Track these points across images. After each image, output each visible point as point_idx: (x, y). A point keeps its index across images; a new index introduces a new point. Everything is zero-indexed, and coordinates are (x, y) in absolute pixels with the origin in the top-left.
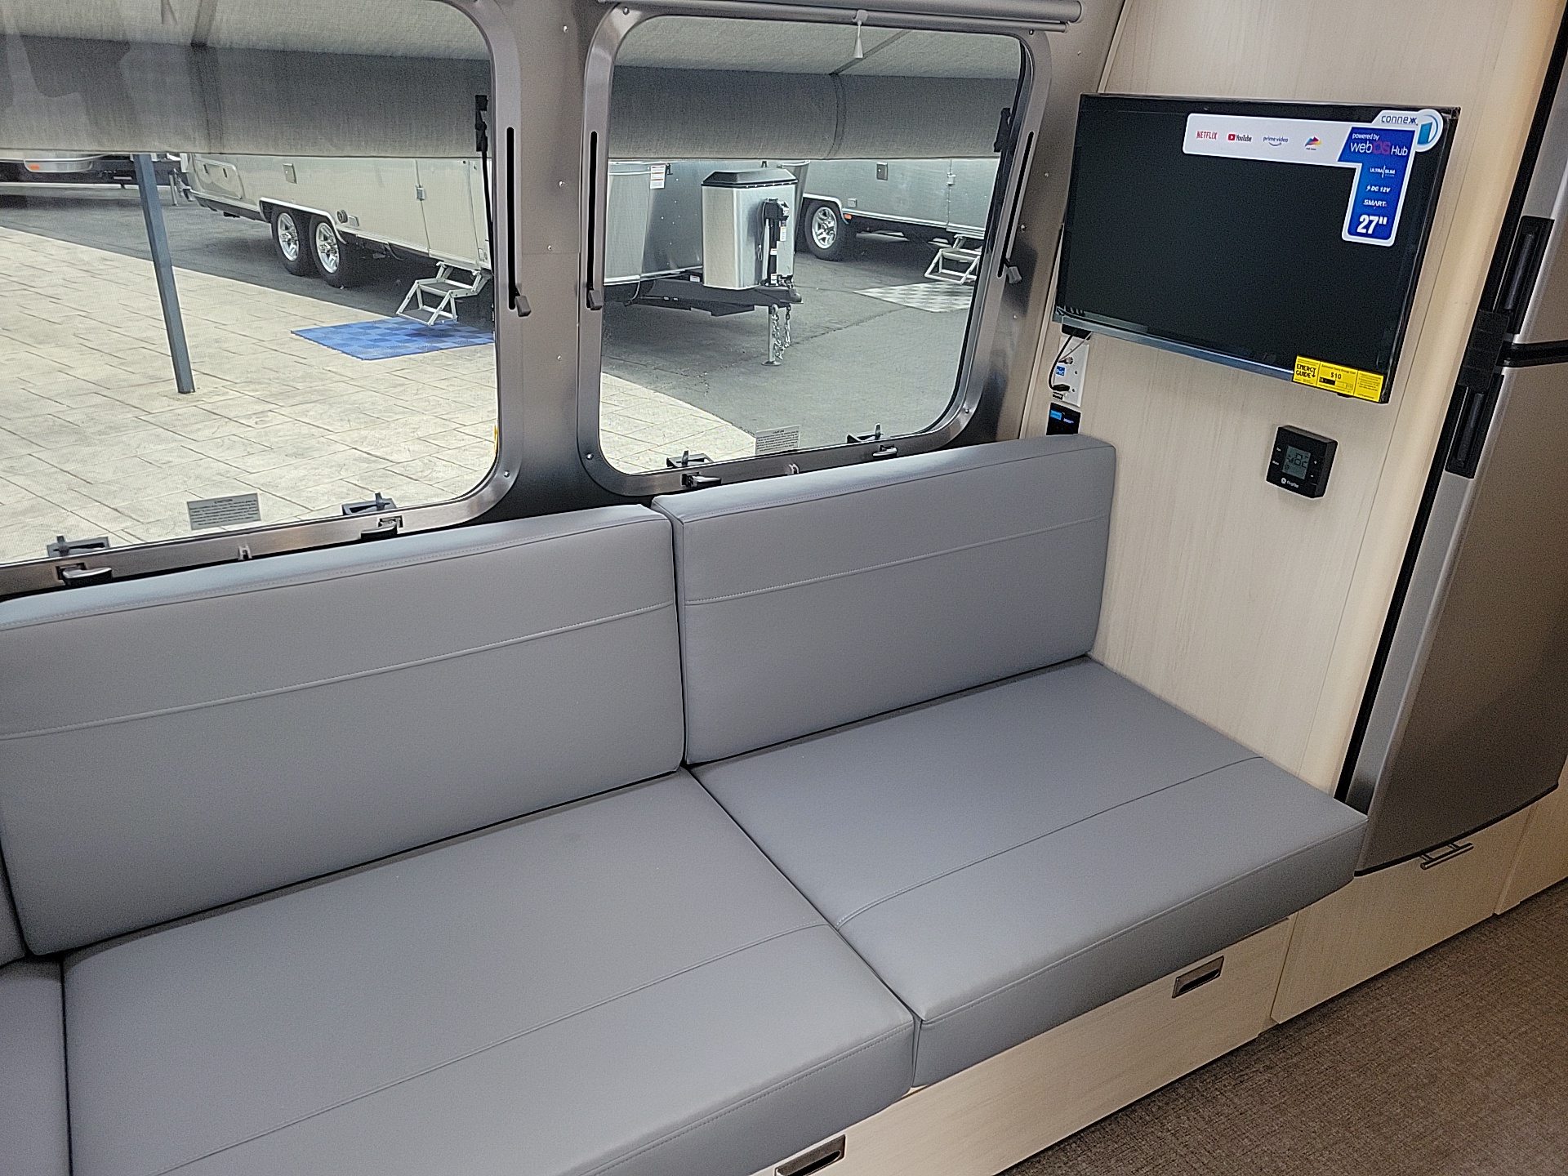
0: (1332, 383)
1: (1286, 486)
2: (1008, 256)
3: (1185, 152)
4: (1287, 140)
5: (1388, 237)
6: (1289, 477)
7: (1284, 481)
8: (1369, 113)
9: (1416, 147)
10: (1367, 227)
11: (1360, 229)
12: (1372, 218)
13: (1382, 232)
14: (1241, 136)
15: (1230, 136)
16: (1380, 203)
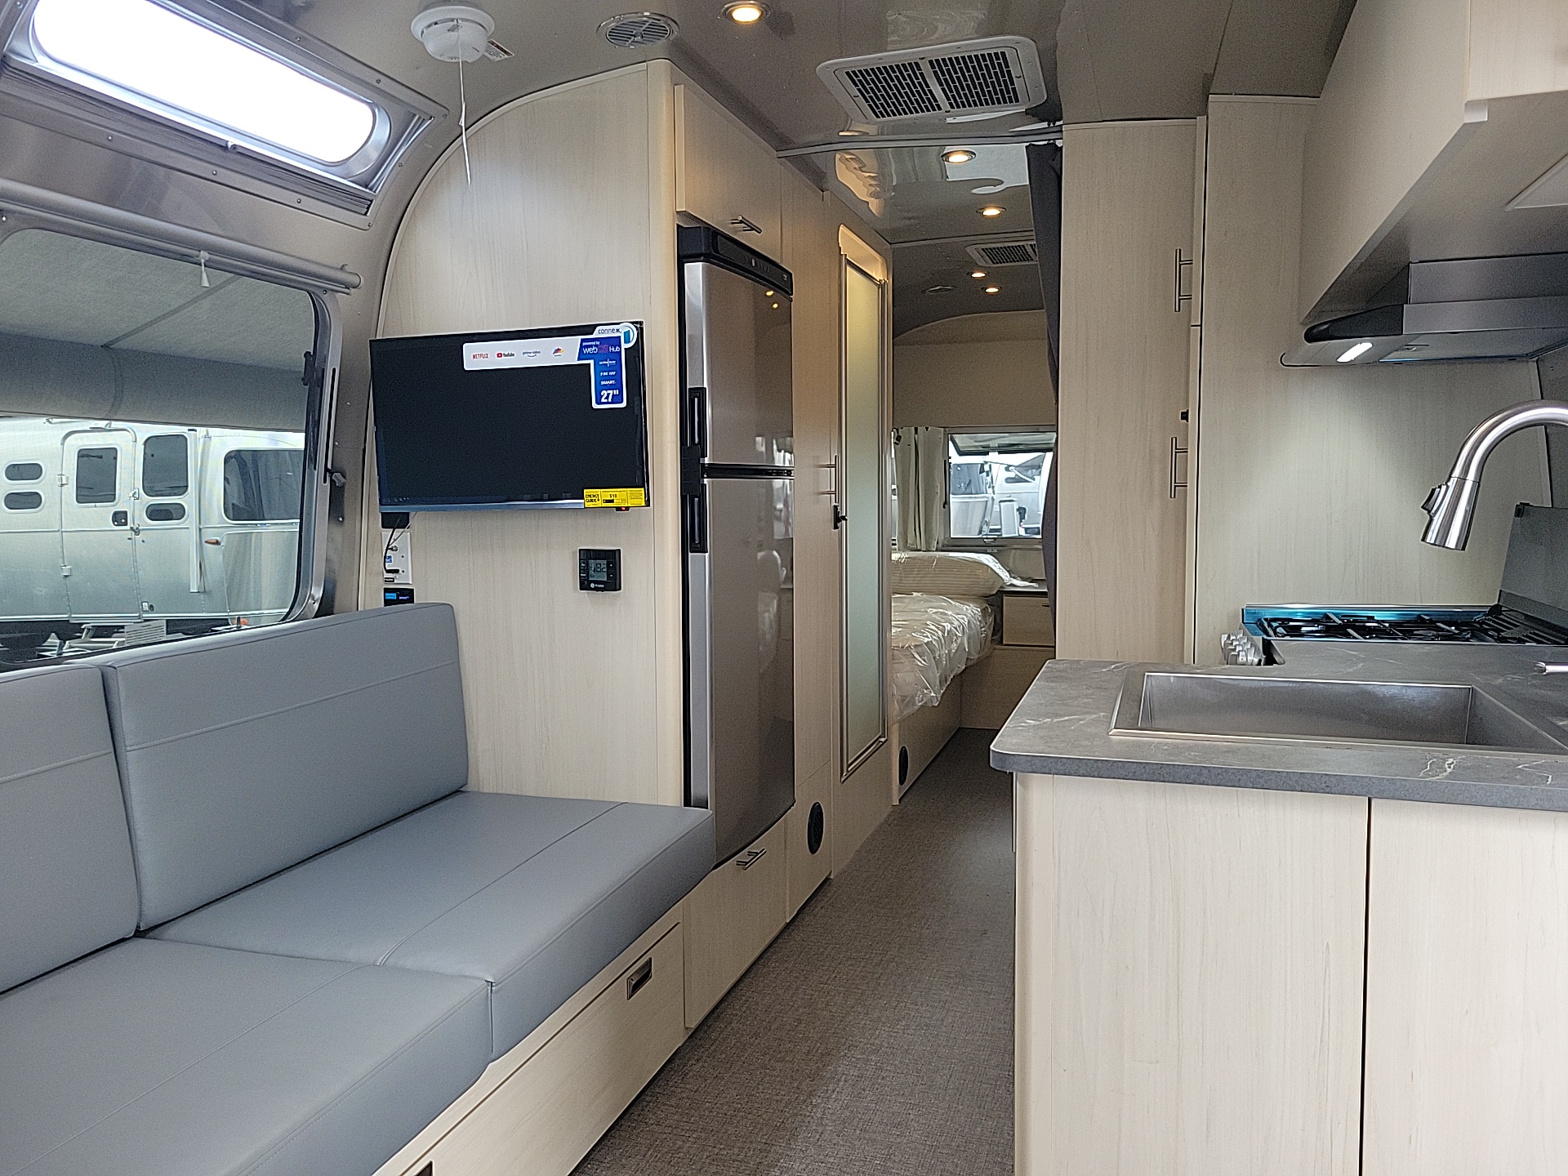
0: (612, 501)
1: (596, 589)
2: (329, 466)
3: (466, 369)
4: (539, 352)
5: (622, 402)
6: (595, 582)
7: (592, 585)
8: (591, 329)
9: (624, 346)
10: (607, 398)
11: (603, 400)
12: (609, 392)
13: (617, 399)
14: (506, 353)
15: (498, 354)
16: (611, 382)
